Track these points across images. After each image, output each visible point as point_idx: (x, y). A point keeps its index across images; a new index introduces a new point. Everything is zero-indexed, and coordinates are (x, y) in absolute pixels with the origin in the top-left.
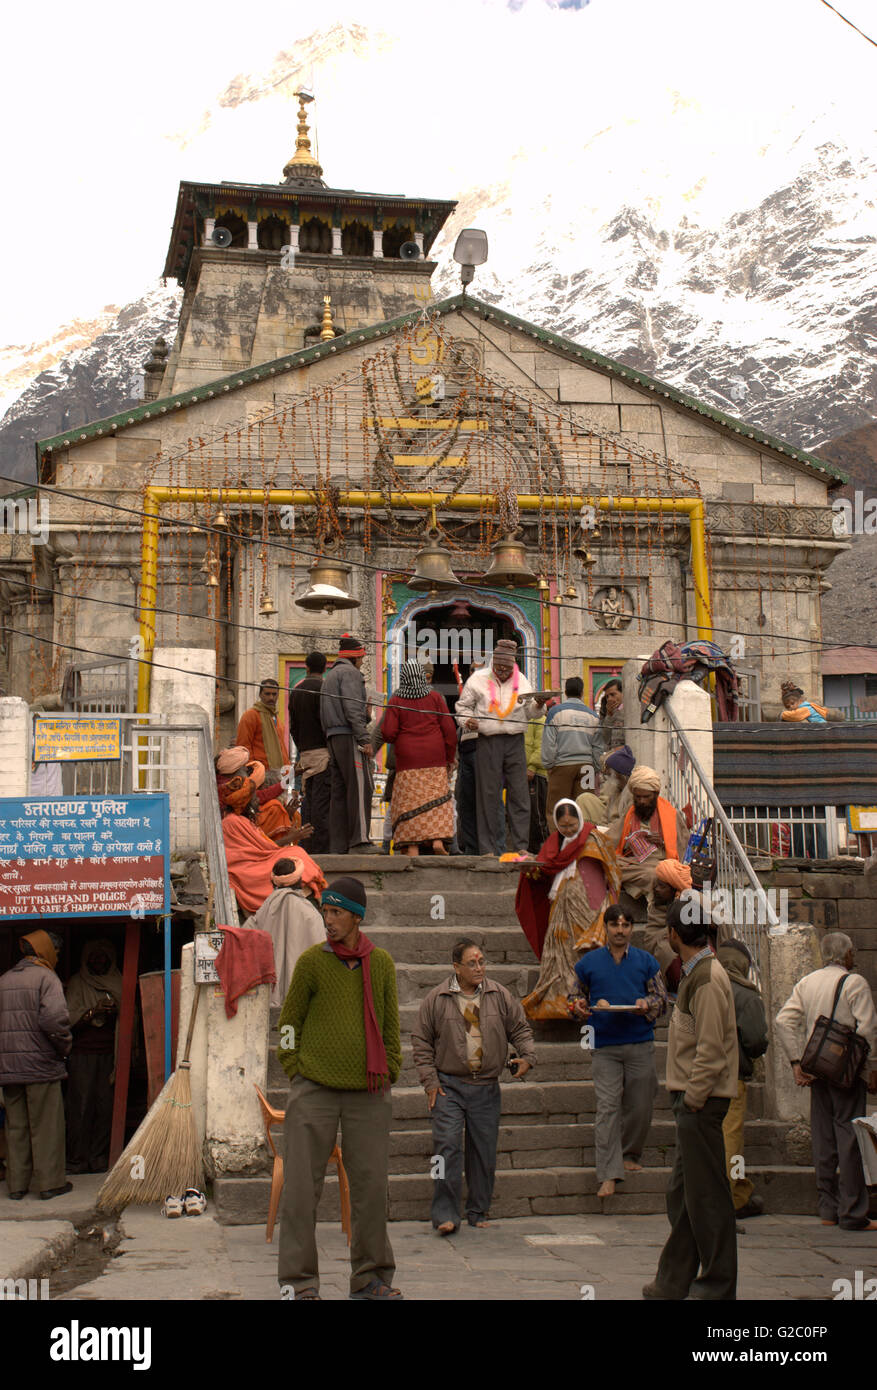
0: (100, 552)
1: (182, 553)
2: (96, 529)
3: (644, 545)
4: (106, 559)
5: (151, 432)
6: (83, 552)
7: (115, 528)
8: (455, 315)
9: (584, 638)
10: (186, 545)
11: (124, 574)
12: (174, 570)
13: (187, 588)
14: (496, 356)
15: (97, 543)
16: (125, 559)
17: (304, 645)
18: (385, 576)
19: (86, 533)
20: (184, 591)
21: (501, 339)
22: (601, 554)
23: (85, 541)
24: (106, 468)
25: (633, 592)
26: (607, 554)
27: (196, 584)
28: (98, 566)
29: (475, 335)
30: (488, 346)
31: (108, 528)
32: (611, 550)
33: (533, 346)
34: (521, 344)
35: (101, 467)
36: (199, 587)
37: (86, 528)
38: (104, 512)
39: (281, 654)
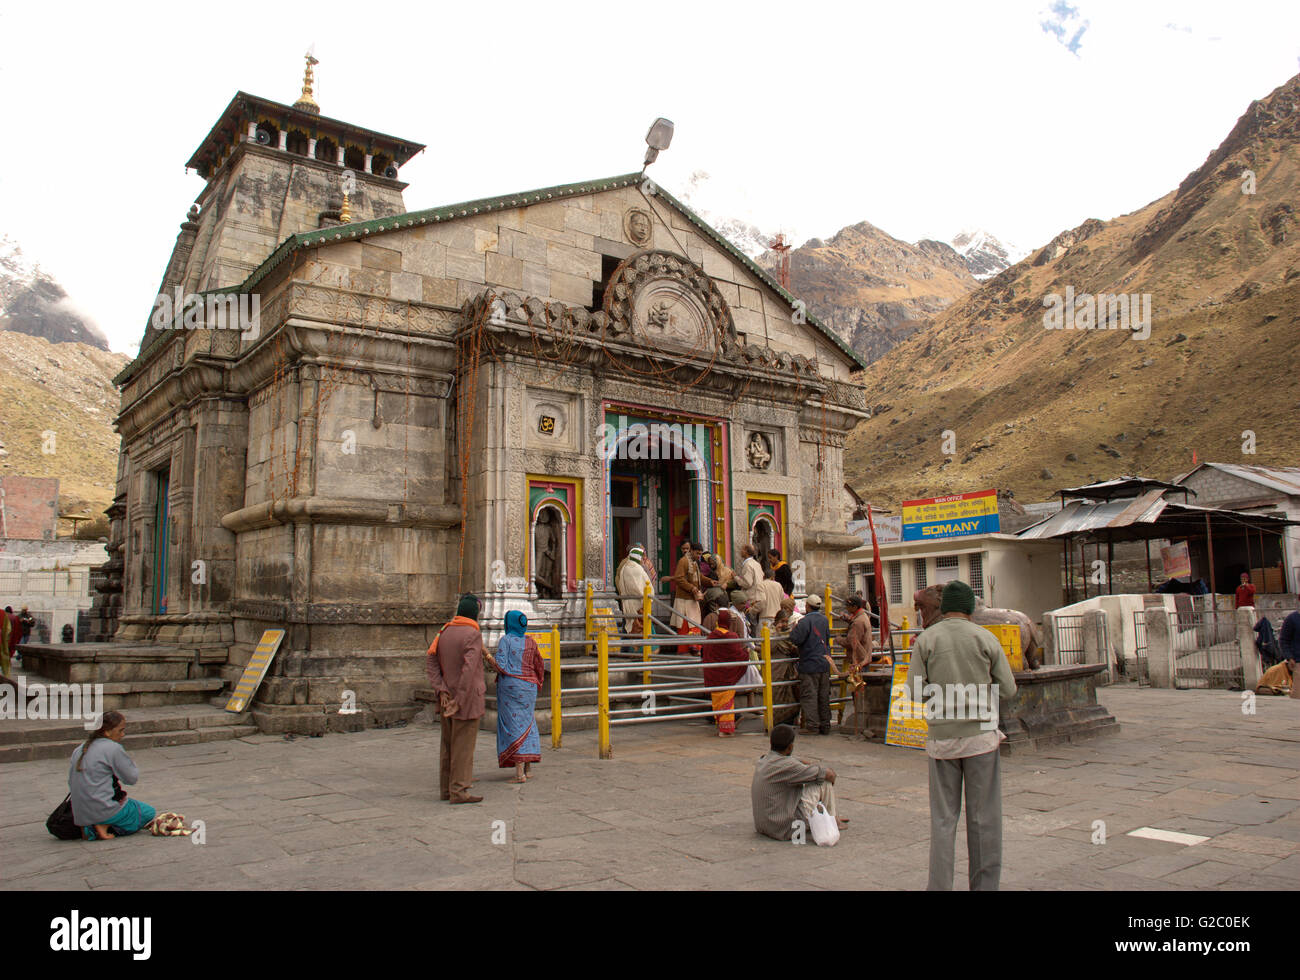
0: (344, 355)
1: (418, 364)
2: (348, 330)
3: (785, 401)
4: (352, 362)
5: (394, 243)
6: (330, 353)
7: (365, 332)
8: (633, 188)
9: (747, 474)
10: (426, 357)
11: (366, 379)
12: (412, 382)
13: (422, 399)
14: (661, 228)
15: (346, 345)
16: (368, 365)
17: (547, 466)
18: (609, 406)
19: (337, 333)
20: (418, 402)
21: (665, 216)
22: (757, 404)
23: (335, 341)
24: (352, 271)
25: (771, 438)
26: (761, 405)
27: (430, 396)
28: (344, 369)
29: (648, 208)
30: (657, 221)
31: (358, 331)
32: (763, 402)
33: (685, 227)
34: (678, 223)
35: (347, 270)
36: (431, 400)
37: (339, 328)
38: (355, 314)
39: (528, 474)
